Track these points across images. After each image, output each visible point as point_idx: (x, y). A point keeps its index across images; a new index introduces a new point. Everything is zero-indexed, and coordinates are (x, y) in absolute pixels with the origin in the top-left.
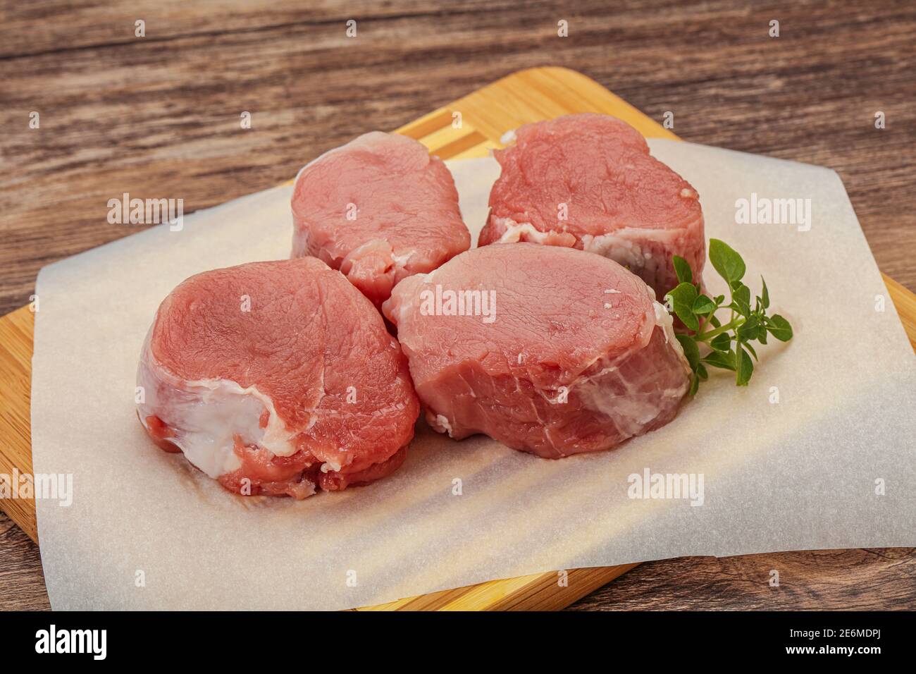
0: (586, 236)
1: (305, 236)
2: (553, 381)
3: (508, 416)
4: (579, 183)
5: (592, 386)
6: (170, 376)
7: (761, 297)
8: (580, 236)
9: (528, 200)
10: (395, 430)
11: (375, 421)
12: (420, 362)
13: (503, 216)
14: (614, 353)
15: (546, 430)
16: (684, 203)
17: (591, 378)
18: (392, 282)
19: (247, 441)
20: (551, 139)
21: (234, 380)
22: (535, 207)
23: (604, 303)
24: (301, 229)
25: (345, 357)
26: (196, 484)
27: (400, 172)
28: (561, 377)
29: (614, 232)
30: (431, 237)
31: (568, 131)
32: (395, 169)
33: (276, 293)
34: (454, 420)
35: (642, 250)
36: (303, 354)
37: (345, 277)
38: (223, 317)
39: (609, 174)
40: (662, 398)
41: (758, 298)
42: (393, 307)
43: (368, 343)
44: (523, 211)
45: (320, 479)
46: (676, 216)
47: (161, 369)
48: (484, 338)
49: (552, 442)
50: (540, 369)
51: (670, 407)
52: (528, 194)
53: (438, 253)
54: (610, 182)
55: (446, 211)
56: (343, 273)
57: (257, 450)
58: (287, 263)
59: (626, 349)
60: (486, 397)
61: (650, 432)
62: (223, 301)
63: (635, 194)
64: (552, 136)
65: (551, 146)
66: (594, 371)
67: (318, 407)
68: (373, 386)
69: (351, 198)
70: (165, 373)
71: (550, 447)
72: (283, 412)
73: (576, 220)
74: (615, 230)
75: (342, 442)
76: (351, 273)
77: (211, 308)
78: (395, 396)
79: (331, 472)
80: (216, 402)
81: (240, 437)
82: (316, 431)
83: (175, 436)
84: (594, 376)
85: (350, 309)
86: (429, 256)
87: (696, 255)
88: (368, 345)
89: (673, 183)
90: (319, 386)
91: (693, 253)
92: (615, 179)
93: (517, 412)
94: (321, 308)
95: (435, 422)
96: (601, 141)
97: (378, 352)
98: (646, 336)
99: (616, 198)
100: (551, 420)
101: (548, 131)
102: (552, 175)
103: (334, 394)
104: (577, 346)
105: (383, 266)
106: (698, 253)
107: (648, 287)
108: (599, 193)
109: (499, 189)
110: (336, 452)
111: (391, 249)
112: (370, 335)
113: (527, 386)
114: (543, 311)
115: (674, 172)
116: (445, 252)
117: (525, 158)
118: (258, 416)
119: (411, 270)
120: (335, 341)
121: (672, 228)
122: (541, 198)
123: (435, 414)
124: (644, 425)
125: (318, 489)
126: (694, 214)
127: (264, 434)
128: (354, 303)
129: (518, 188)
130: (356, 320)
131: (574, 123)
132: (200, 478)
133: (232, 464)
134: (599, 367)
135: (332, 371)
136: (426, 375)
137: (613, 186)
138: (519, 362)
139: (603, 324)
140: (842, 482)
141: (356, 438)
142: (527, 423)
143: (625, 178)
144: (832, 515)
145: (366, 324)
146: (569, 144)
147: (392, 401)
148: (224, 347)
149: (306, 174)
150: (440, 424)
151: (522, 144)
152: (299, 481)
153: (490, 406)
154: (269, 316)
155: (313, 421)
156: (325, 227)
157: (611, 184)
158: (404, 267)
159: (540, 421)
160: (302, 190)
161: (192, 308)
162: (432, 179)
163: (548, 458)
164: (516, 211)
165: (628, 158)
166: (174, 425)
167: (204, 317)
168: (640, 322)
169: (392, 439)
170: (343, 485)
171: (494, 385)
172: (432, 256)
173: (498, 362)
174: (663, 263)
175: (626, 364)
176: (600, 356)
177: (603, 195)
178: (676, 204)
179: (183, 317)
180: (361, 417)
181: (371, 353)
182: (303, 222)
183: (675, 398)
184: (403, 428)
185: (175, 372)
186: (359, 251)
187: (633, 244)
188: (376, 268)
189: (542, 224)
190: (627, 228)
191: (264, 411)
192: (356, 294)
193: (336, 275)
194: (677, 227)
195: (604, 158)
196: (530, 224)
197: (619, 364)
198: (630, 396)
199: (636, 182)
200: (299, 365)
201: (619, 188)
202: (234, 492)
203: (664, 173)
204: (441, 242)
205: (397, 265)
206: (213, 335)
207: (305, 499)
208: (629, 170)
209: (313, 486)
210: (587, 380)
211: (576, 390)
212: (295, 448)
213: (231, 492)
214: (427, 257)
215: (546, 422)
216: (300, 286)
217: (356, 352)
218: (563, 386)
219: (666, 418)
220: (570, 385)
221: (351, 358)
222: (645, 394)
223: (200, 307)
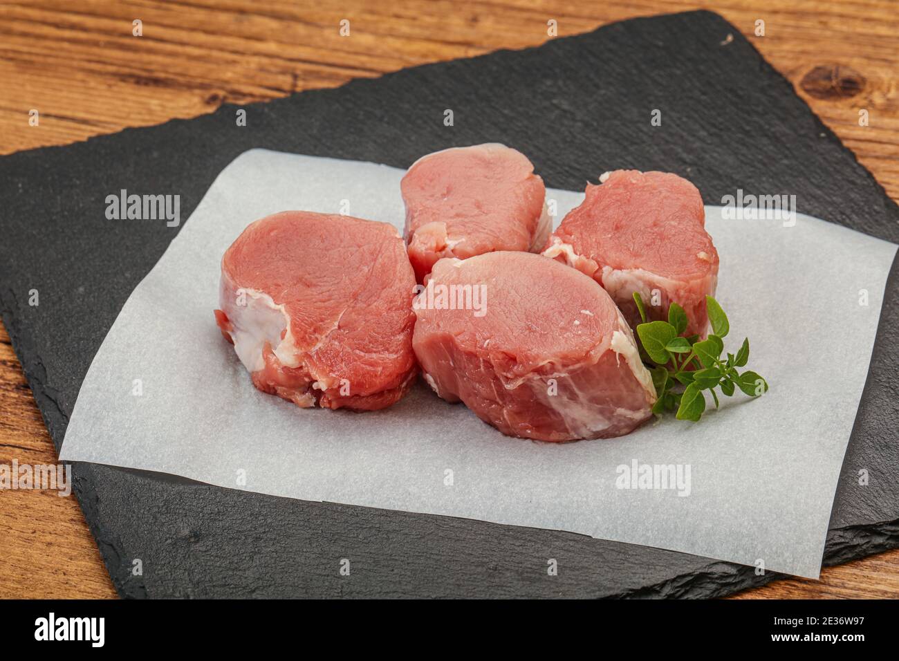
0: (608, 267)
2: (509, 370)
3: (474, 388)
5: (544, 384)
6: (231, 280)
8: (602, 266)
9: (580, 227)
10: (379, 373)
11: (366, 361)
12: (420, 326)
13: (559, 235)
14: (565, 361)
15: (505, 411)
17: (543, 377)
18: (436, 259)
19: (273, 349)
21: (271, 295)
22: (582, 234)
23: (575, 320)
25: (369, 305)
26: (236, 372)
27: (497, 179)
28: (516, 367)
29: (629, 270)
30: (487, 233)
31: (647, 184)
34: (439, 381)
36: (337, 293)
37: (406, 246)
40: (615, 414)
41: (732, 355)
43: (392, 300)
44: (571, 236)
49: (509, 422)
50: (500, 356)
51: (623, 424)
53: (483, 247)
57: (274, 357)
58: (369, 223)
59: (578, 361)
60: (460, 369)
61: (600, 439)
62: (300, 236)
63: (663, 244)
64: (634, 184)
65: (626, 191)
66: (546, 371)
67: (326, 337)
68: (378, 333)
69: (448, 188)
71: (507, 426)
73: (605, 252)
74: (631, 269)
75: (334, 369)
78: (392, 346)
79: (322, 391)
81: (270, 344)
82: (318, 354)
83: (233, 331)
84: (545, 376)
85: (393, 270)
86: (474, 246)
88: (391, 302)
89: (700, 245)
90: (335, 321)
92: (656, 229)
93: (481, 388)
94: (372, 264)
95: (426, 380)
96: (665, 197)
97: (395, 309)
98: (596, 355)
99: (646, 244)
100: (507, 403)
101: (632, 180)
102: (610, 212)
103: (344, 331)
105: (434, 245)
108: (636, 236)
110: (327, 375)
111: (447, 233)
112: (396, 295)
113: (490, 368)
116: (490, 247)
118: (282, 330)
119: (456, 253)
120: (368, 291)
121: (676, 280)
122: (590, 228)
124: (592, 432)
125: (317, 405)
127: (280, 346)
128: (398, 267)
129: (580, 216)
130: (392, 280)
133: (260, 365)
134: (551, 369)
136: (421, 336)
138: (485, 346)
139: (565, 336)
141: (345, 369)
142: (490, 400)
143: (664, 230)
146: (640, 193)
147: (387, 350)
152: (304, 393)
153: (463, 377)
155: (319, 345)
156: (414, 204)
157: (650, 233)
158: (452, 251)
159: (501, 403)
160: (416, 170)
161: (272, 234)
162: (519, 192)
163: (505, 435)
166: (232, 322)
167: (278, 243)
168: (596, 342)
169: (374, 380)
170: (334, 405)
171: (465, 359)
172: (476, 247)
173: (469, 341)
175: (577, 375)
176: (552, 360)
177: (638, 238)
178: (689, 262)
179: (262, 238)
181: (389, 309)
183: (630, 419)
184: (387, 373)
185: (233, 278)
186: (423, 229)
187: (644, 284)
188: (429, 245)
189: (580, 248)
190: (640, 269)
191: (285, 327)
192: (404, 262)
194: (679, 280)
195: (658, 210)
196: (571, 246)
197: (571, 372)
198: (582, 404)
200: (329, 300)
201: (654, 237)
203: (699, 236)
204: (492, 239)
205: (449, 247)
207: (305, 408)
208: (671, 225)
209: (314, 400)
210: (539, 377)
211: (529, 383)
212: (297, 362)
213: (256, 386)
214: (472, 247)
215: (505, 404)
216: (369, 243)
217: (379, 304)
218: (517, 376)
219: (617, 432)
220: (524, 378)
221: (371, 307)
222: (597, 406)
223: (280, 236)
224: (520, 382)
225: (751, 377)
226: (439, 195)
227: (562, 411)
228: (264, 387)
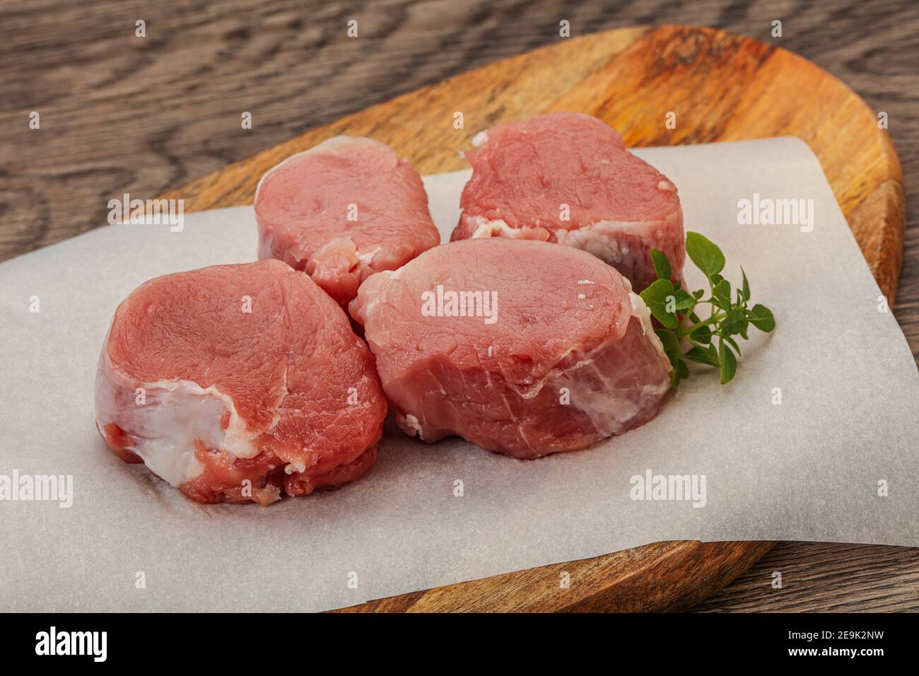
0: (560, 230)
1: (270, 242)
2: (525, 374)
3: (479, 413)
4: (552, 179)
5: (567, 381)
6: (127, 379)
7: (742, 290)
8: (553, 231)
9: (500, 197)
10: (362, 429)
11: (340, 420)
12: (387, 359)
13: (474, 214)
14: (589, 344)
16: (662, 195)
17: (566, 371)
18: (357, 282)
19: (208, 446)
20: (523, 138)
21: (193, 380)
22: (508, 204)
23: (577, 294)
24: (265, 234)
25: (309, 356)
26: (157, 492)
27: (365, 174)
28: (534, 370)
29: (589, 226)
30: (398, 235)
31: (541, 130)
32: (362, 171)
33: (238, 295)
34: (425, 420)
35: (619, 244)
36: (265, 354)
37: (309, 278)
38: (182, 319)
39: (584, 169)
40: (642, 395)
41: (739, 291)
42: (360, 306)
43: (333, 342)
44: (494, 208)
45: (285, 484)
46: (653, 208)
47: (118, 372)
48: (453, 331)
49: (526, 441)
50: (512, 361)
51: (650, 404)
52: (499, 191)
53: (404, 250)
54: (585, 177)
55: (414, 210)
56: (307, 273)
57: (218, 453)
58: (250, 266)
59: (601, 340)
60: (456, 394)
61: (629, 431)
62: (182, 303)
63: (610, 187)
64: (523, 135)
65: (523, 144)
66: (569, 363)
67: (280, 407)
68: (338, 384)
69: (316, 200)
70: (122, 376)
71: (525, 447)
72: (245, 412)
73: (549, 214)
74: (590, 224)
75: (306, 441)
76: (315, 274)
77: (170, 311)
79: (295, 474)
80: (175, 404)
81: (201, 442)
82: (278, 430)
83: (135, 444)
84: (568, 370)
85: (314, 308)
86: (395, 253)
87: (675, 250)
88: (333, 344)
89: (650, 176)
90: (282, 385)
91: (672, 247)
92: (590, 174)
93: (489, 409)
94: (284, 309)
95: (405, 424)
96: (574, 138)
97: (343, 351)
98: (622, 326)
99: (591, 193)
100: (524, 417)
101: (521, 131)
102: (524, 171)
103: (298, 393)
104: (549, 337)
105: (347, 265)
106: (677, 248)
107: (624, 278)
108: (573, 188)
109: (471, 189)
110: (301, 452)
111: (355, 247)
112: (335, 334)
113: (498, 380)
114: (515, 304)
115: (651, 167)
116: (411, 249)
117: (497, 157)
118: (219, 418)
119: (376, 267)
120: (298, 341)
121: (650, 220)
122: (513, 194)
123: (404, 414)
124: (623, 423)
125: (284, 495)
126: (672, 205)
127: (225, 435)
128: (317, 301)
129: (489, 186)
130: (320, 320)
131: (547, 122)
132: (162, 487)
133: (193, 470)
134: (573, 359)
135: (295, 370)
136: (393, 371)
137: (586, 181)
138: (490, 355)
139: (577, 315)
140: (830, 472)
141: (320, 437)
142: (501, 421)
143: (600, 173)
144: (820, 506)
145: (331, 323)
146: (542, 141)
148: (183, 348)
149: (270, 178)
150: (410, 426)
151: (494, 145)
152: (263, 487)
153: (461, 403)
154: (230, 318)
155: (276, 420)
156: (289, 229)
157: (586, 179)
158: (369, 265)
159: (514, 419)
160: (265, 193)
161: (150, 310)
162: (399, 181)
163: (522, 459)
164: (487, 208)
165: (604, 154)
166: (134, 433)
167: (162, 320)
168: (615, 312)
169: (358, 438)
170: (309, 489)
171: (464, 380)
172: (398, 252)
173: (467, 354)
174: (641, 258)
175: (602, 357)
176: (574, 348)
177: (577, 189)
178: (653, 197)
179: (141, 319)
180: (325, 416)
181: (336, 352)
182: (266, 225)
183: (655, 395)
184: (370, 426)
185: (132, 375)
186: (323, 250)
187: (610, 238)
188: (340, 267)
189: (515, 220)
190: (602, 221)
191: (225, 411)
192: (320, 296)
193: (300, 276)
194: (653, 219)
195: (578, 153)
196: (501, 221)
197: (595, 357)
198: (608, 392)
199: (612, 176)
200: (261, 364)
201: (594, 182)
202: (196, 500)
203: (640, 167)
204: (408, 239)
205: (362, 263)
206: (172, 337)
207: (270, 504)
208: (604, 165)
209: (279, 491)
210: (561, 373)
211: (550, 384)
212: (257, 449)
213: (194, 500)
214: (393, 254)
215: (520, 420)
216: (262, 288)
217: (321, 351)
218: (535, 380)
219: (647, 417)
220: (543, 380)
221: (314, 356)
222: (623, 389)
223: (159, 310)
224: (540, 386)
225: (759, 309)
226: (310, 211)
227: (587, 409)
228: (205, 496)
